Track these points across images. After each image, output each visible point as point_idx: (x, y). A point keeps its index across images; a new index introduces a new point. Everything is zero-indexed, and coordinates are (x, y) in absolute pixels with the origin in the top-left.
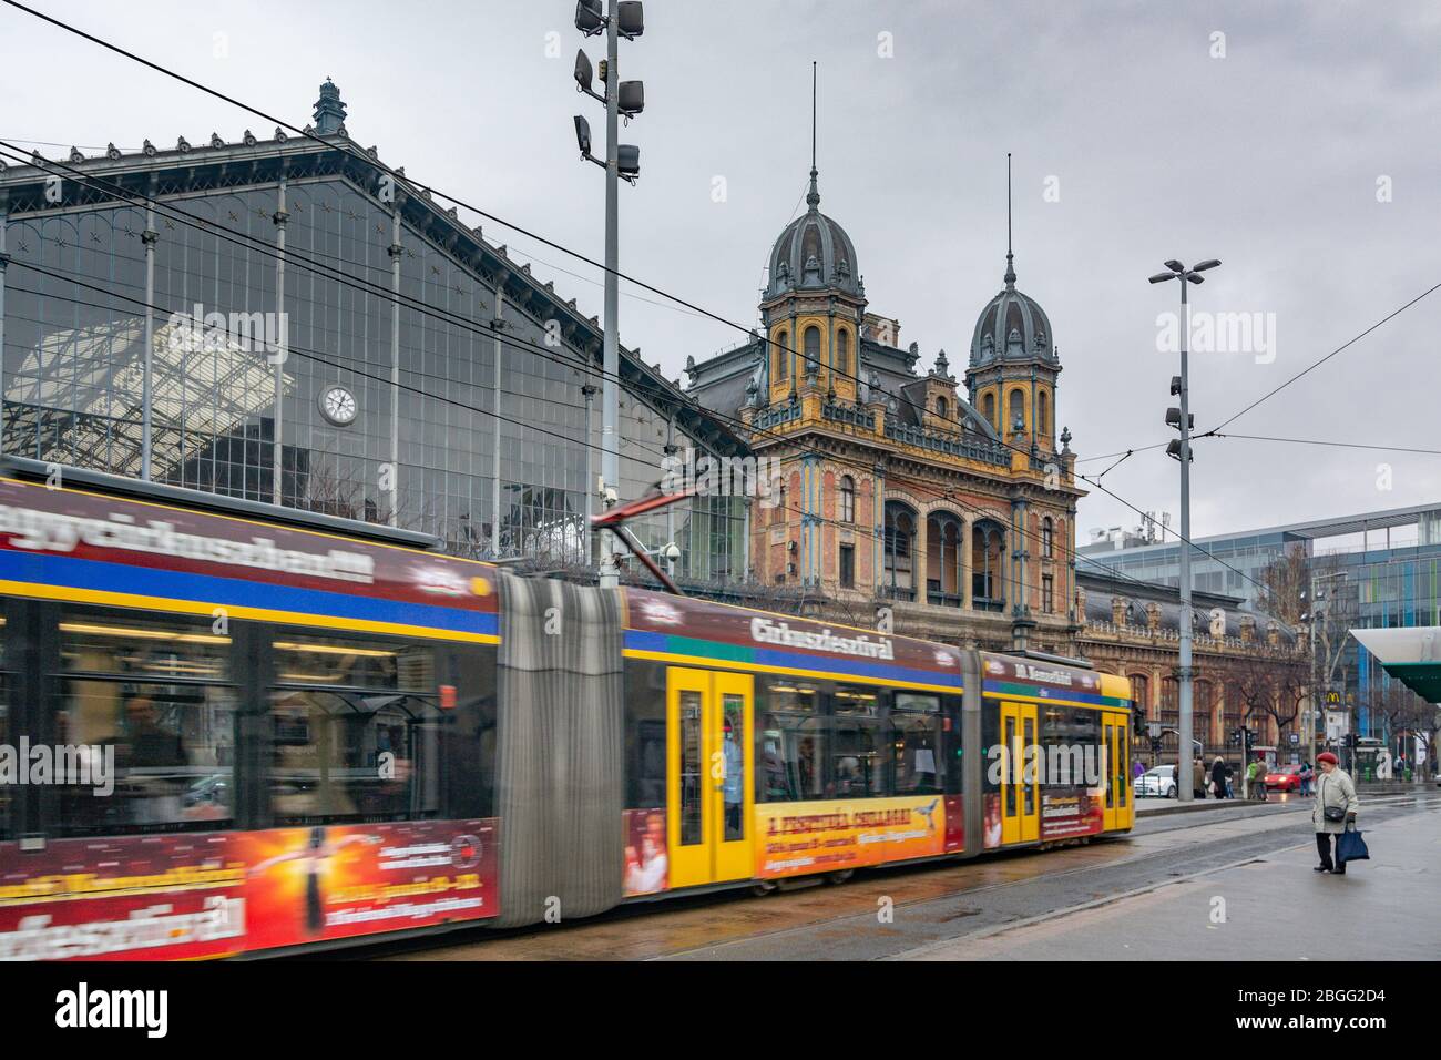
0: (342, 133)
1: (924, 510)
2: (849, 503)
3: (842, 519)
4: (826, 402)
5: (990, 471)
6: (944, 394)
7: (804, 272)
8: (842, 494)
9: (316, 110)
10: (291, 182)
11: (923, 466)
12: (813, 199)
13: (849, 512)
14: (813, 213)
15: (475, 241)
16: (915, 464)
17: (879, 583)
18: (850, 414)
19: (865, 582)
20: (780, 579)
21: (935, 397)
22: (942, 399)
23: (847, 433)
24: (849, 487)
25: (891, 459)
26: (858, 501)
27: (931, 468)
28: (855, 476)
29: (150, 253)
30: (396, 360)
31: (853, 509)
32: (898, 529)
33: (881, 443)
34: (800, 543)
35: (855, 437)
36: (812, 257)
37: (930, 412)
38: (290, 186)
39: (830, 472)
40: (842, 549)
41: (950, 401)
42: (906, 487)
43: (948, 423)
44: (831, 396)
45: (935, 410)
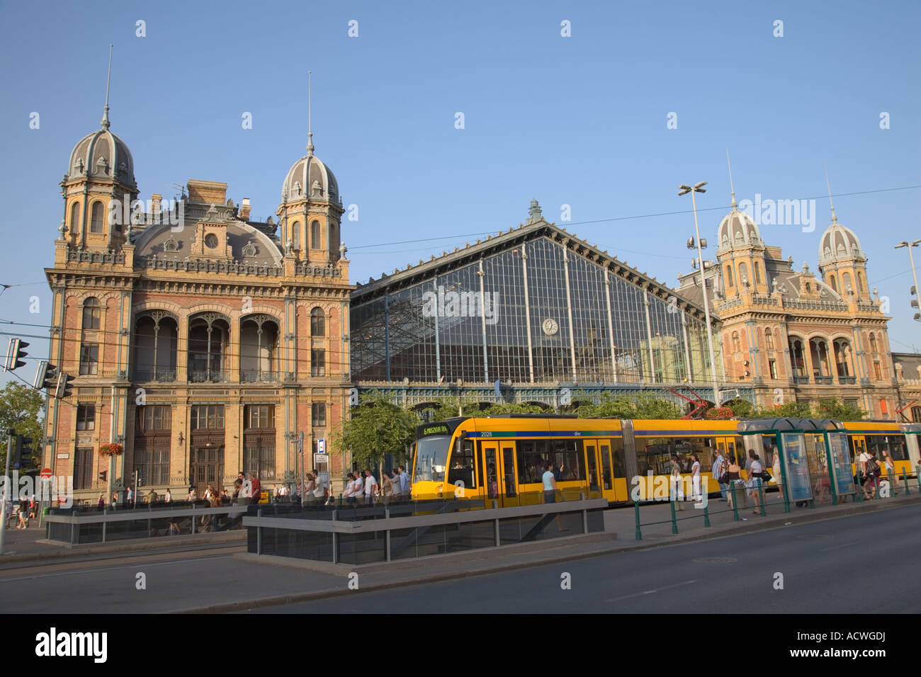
0: (543, 220)
2: (770, 340)
4: (753, 297)
5: (838, 315)
8: (766, 337)
9: (530, 211)
11: (804, 317)
14: (736, 211)
15: (595, 251)
16: (799, 317)
17: (790, 375)
18: (765, 299)
19: (782, 376)
20: (742, 378)
21: (805, 284)
22: (808, 284)
23: (765, 308)
24: (769, 333)
25: (787, 317)
26: (774, 338)
28: (771, 327)
30: (569, 306)
32: (795, 348)
33: (780, 311)
34: (750, 361)
35: (769, 310)
36: (738, 232)
37: (803, 291)
38: (526, 244)
39: (759, 328)
40: (770, 362)
41: (812, 284)
42: (797, 328)
43: (813, 294)
44: (755, 294)
45: (806, 290)
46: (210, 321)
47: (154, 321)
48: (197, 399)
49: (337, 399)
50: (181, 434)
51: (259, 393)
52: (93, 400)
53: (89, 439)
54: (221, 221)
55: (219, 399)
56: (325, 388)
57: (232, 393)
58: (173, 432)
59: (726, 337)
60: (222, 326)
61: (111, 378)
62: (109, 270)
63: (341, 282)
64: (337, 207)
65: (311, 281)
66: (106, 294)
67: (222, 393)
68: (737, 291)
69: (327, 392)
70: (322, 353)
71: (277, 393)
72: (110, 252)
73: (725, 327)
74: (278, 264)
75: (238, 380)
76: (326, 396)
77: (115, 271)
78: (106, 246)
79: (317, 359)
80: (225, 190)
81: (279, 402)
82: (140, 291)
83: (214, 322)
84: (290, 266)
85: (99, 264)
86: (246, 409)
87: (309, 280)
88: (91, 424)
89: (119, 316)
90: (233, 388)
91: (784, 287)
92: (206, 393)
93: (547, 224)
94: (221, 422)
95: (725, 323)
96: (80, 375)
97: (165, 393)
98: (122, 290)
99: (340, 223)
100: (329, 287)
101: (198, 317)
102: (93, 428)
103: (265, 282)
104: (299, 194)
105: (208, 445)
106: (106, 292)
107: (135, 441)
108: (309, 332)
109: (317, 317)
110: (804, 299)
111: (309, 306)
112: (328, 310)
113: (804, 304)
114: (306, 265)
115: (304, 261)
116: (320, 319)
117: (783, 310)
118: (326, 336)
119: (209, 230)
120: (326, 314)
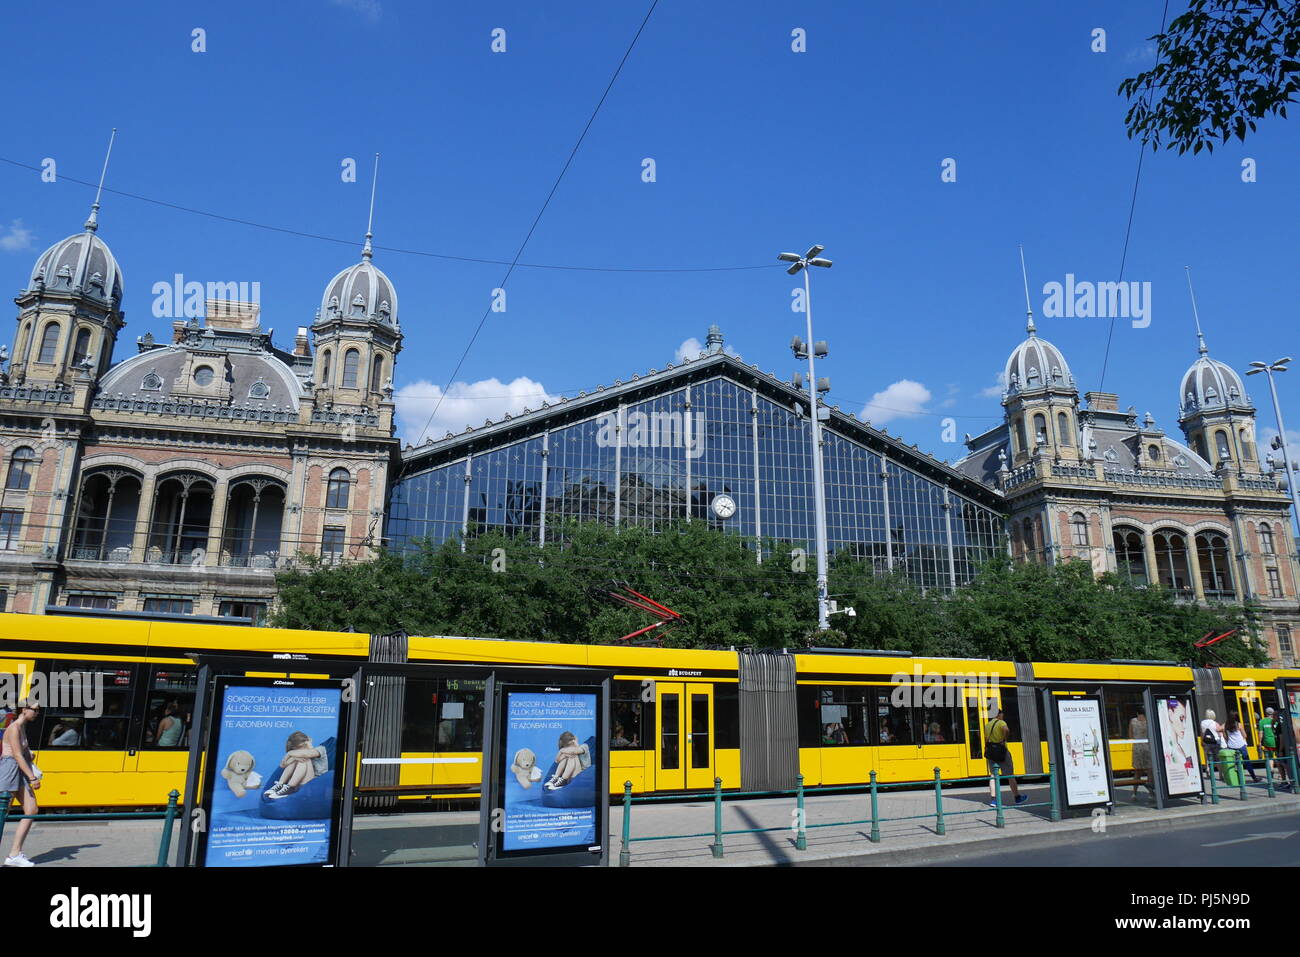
3: (1078, 543)
4: (1053, 465)
5: (1204, 494)
6: (1154, 443)
8: (1075, 526)
10: (693, 385)
11: (1144, 498)
13: (1083, 538)
16: (1136, 497)
18: (1074, 469)
22: (1153, 447)
23: (1074, 483)
25: (1112, 496)
26: (1089, 529)
27: (1152, 498)
28: (1084, 513)
30: (757, 476)
31: (1086, 535)
32: (1127, 545)
33: (1102, 487)
35: (1080, 485)
37: (1144, 458)
38: (692, 388)
39: (1062, 512)
41: (1160, 447)
42: (1131, 514)
43: (1161, 463)
44: (1056, 460)
45: (1148, 456)
46: (187, 483)
47: (110, 481)
57: (204, 583)
61: (32, 556)
62: (52, 411)
63: (378, 434)
65: (333, 431)
66: (43, 443)
70: (341, 531)
72: (57, 388)
75: (215, 566)
78: (54, 380)
82: (94, 440)
83: (193, 485)
84: (307, 412)
86: (222, 607)
87: (329, 430)
89: (57, 473)
98: (64, 439)
100: (358, 439)
101: (171, 478)
103: (270, 431)
108: (323, 503)
109: (339, 481)
110: (1146, 469)
111: (327, 467)
112: (355, 472)
113: (1145, 477)
114: (329, 408)
115: (328, 403)
116: (342, 485)
117: (1104, 485)
118: (349, 509)
119: (200, 361)
120: (353, 477)
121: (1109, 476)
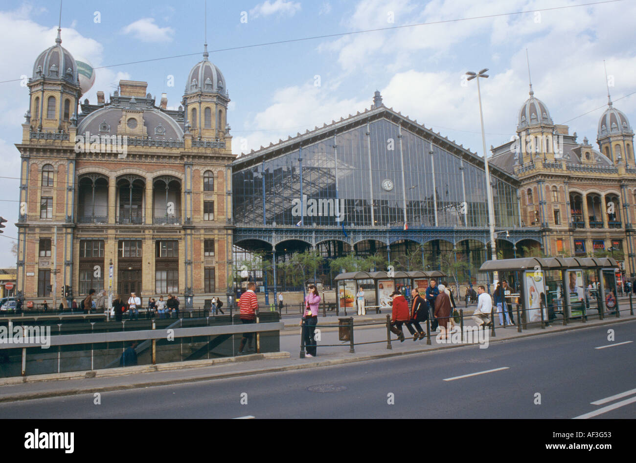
0: (383, 106)
1: (584, 193)
2: (556, 195)
3: (554, 201)
4: (544, 162)
5: (609, 176)
6: (588, 151)
7: (531, 119)
8: (553, 192)
9: (374, 99)
10: (370, 123)
11: (583, 178)
12: (531, 94)
13: (556, 198)
14: (532, 98)
15: (423, 129)
16: (579, 178)
17: (570, 222)
18: (553, 165)
19: (564, 222)
20: (533, 223)
21: (585, 153)
22: (587, 153)
23: (552, 171)
24: (555, 190)
25: (569, 178)
26: (559, 194)
27: (586, 178)
28: (557, 186)
29: (336, 151)
30: (403, 169)
32: (575, 201)
33: (565, 173)
34: (539, 211)
35: (555, 172)
36: (533, 114)
37: (583, 159)
38: (370, 124)
39: (547, 186)
40: (555, 211)
41: (590, 153)
42: (576, 186)
43: (591, 161)
44: (545, 160)
45: (585, 158)
46: (131, 181)
47: (92, 181)
48: (122, 236)
49: (223, 236)
50: (111, 260)
51: (166, 232)
52: (50, 236)
53: (47, 263)
54: (139, 109)
55: (137, 236)
56: (213, 229)
57: (147, 232)
58: (105, 259)
59: (523, 193)
60: (139, 184)
61: (61, 221)
62: (59, 145)
63: (226, 152)
64: (225, 97)
65: (204, 151)
66: (57, 162)
67: (140, 232)
68: (531, 159)
69: (216, 232)
70: (212, 203)
71: (180, 232)
72: (60, 132)
73: (522, 186)
74: (180, 139)
75: (151, 223)
76: (214, 235)
77: (63, 145)
78: (57, 128)
79: (209, 208)
80: (146, 87)
81: (181, 239)
82: (82, 160)
83: (134, 181)
84: (189, 142)
85: (52, 141)
86: (157, 243)
87: (202, 151)
88: (48, 252)
89: (66, 178)
90: (148, 228)
91: (568, 156)
92: (128, 232)
93: (386, 108)
94: (140, 253)
95: (522, 184)
96: (41, 218)
97: (99, 231)
98: (68, 159)
99: (226, 109)
100: (217, 155)
101: (123, 178)
102: (50, 256)
103: (171, 152)
104: (196, 88)
105: (130, 268)
106: (57, 160)
107: (80, 264)
108: (202, 189)
109: (208, 177)
110: (584, 164)
111: (202, 170)
112: (216, 173)
113: (584, 168)
114: (200, 140)
115: (199, 137)
116: (210, 179)
117: (566, 172)
118: (215, 191)
119: (130, 116)
120: (215, 175)
121: (568, 168)
